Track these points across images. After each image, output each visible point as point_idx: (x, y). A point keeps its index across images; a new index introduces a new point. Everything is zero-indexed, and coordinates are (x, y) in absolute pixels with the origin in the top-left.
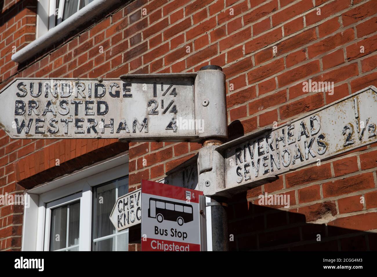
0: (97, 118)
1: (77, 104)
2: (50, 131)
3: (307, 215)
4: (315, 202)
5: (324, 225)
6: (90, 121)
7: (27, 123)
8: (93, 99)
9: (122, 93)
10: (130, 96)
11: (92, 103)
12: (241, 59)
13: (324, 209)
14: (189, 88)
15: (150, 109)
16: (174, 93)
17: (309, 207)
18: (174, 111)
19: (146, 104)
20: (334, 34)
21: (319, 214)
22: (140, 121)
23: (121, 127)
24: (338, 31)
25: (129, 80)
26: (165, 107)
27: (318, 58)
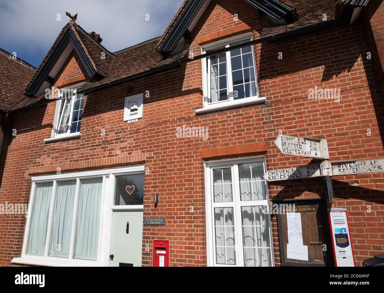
0: (300, 150)
1: (295, 145)
2: (290, 152)
3: (349, 183)
4: (352, 180)
5: (355, 186)
6: (298, 150)
7: (285, 149)
8: (298, 144)
9: (304, 143)
10: (306, 144)
11: (298, 145)
12: (320, 135)
13: (354, 182)
14: (318, 143)
15: (311, 148)
16: (315, 144)
17: (350, 181)
18: (316, 150)
19: (309, 147)
20: (356, 135)
21: (353, 183)
22: (309, 152)
23: (305, 154)
24: (357, 134)
25: (305, 139)
26: (314, 148)
27: (351, 140)
